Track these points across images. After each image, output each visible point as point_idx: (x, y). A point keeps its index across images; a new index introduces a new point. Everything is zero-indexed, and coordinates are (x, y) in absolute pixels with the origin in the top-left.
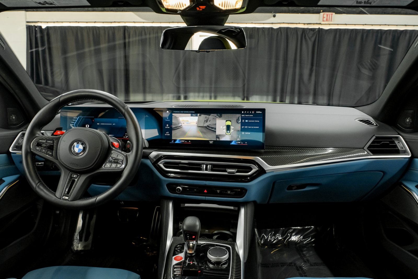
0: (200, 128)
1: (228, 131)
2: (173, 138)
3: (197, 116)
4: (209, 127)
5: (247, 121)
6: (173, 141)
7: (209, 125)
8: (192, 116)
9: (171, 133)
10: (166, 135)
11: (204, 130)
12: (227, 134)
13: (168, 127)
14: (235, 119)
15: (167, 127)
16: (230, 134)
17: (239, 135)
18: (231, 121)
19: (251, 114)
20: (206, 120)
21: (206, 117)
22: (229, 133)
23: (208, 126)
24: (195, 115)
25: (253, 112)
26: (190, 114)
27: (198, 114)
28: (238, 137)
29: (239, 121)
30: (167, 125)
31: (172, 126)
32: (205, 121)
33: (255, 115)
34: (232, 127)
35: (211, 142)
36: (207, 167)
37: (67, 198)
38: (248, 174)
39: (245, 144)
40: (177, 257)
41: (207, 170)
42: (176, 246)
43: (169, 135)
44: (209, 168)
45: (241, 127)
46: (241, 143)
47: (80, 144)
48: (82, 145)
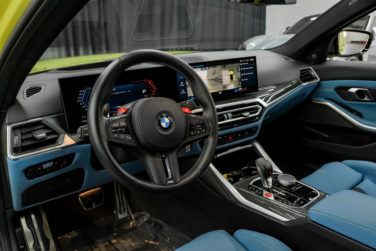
0: (210, 81)
1: (232, 80)
2: (188, 96)
3: (206, 69)
4: (217, 79)
5: (244, 69)
6: (189, 99)
7: (217, 76)
8: (202, 70)
9: (186, 91)
10: (182, 93)
11: (213, 82)
12: (231, 82)
13: (183, 84)
14: (236, 68)
15: (182, 85)
16: (233, 82)
17: (240, 82)
18: (232, 70)
19: (247, 62)
20: (214, 72)
21: (213, 70)
22: (233, 81)
23: (216, 78)
24: (204, 69)
25: (248, 60)
26: (200, 69)
27: (207, 68)
28: (240, 84)
29: (239, 70)
30: (182, 83)
31: (186, 83)
32: (213, 73)
33: (250, 62)
34: (234, 76)
35: (220, 93)
36: (228, 116)
37: (172, 182)
38: (257, 114)
39: (245, 89)
40: (266, 195)
41: (228, 118)
42: (249, 189)
43: (185, 93)
44: (230, 116)
45: (241, 75)
46: (242, 90)
47: (165, 117)
48: (167, 118)
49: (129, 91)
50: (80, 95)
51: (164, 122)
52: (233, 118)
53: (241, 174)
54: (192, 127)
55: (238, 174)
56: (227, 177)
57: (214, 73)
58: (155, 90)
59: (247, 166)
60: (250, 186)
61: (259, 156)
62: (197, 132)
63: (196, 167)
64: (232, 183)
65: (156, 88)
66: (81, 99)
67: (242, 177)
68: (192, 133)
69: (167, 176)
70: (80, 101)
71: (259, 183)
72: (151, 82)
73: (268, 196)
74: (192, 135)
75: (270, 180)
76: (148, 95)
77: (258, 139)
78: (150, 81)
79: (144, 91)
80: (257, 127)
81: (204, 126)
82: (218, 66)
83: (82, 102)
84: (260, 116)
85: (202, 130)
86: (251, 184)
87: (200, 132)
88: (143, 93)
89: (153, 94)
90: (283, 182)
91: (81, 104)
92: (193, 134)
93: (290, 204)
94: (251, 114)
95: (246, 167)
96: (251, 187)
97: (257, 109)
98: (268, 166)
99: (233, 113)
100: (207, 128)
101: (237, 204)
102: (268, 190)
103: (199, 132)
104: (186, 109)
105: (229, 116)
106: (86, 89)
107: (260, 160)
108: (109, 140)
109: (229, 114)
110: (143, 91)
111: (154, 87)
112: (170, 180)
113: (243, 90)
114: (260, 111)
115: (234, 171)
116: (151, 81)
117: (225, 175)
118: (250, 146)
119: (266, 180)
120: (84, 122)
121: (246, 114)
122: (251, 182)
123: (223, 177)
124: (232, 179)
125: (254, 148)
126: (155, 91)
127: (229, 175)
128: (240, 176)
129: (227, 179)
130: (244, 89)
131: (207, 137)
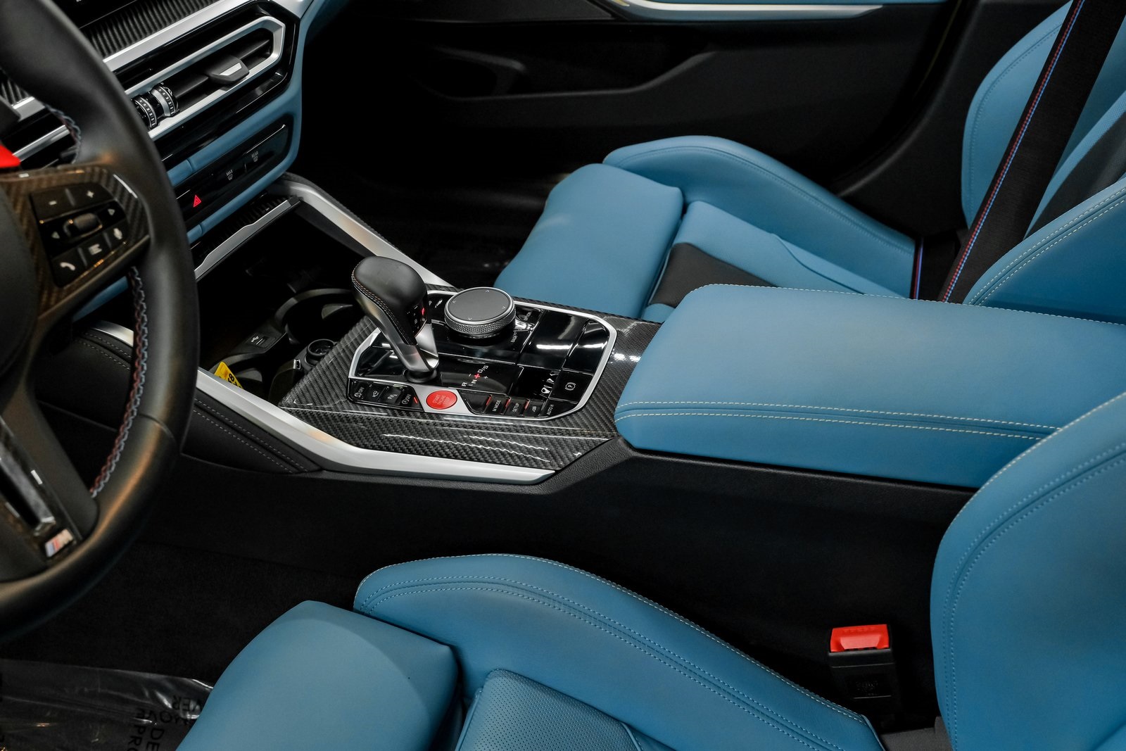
36: (154, 101)
37: (64, 537)
38: (275, 56)
40: (430, 401)
41: (160, 113)
42: (354, 401)
44: (168, 102)
52: (182, 103)
53: (286, 338)
54: (56, 235)
55: (272, 342)
56: (230, 372)
59: (292, 295)
60: (353, 386)
62: (87, 253)
63: (142, 416)
67: (294, 352)
68: (64, 265)
71: (374, 360)
73: (441, 406)
74: (69, 276)
75: (425, 336)
77: (304, 169)
80: (287, 119)
81: (111, 212)
84: (285, 64)
85: (106, 235)
86: (351, 375)
87: (103, 245)
92: (72, 267)
93: (534, 408)
94: (249, 62)
95: (292, 301)
96: (361, 389)
97: (264, 34)
99: (172, 83)
100: (129, 218)
101: (326, 475)
102: (428, 378)
103: (95, 249)
105: (162, 101)
109: (156, 93)
112: (54, 532)
114: (279, 36)
115: (251, 334)
117: (223, 367)
118: (284, 206)
119: (414, 342)
121: (231, 70)
122: (349, 369)
123: (219, 378)
124: (254, 375)
125: (302, 207)
127: (237, 358)
128: (284, 352)
129: (231, 380)
131: (140, 259)
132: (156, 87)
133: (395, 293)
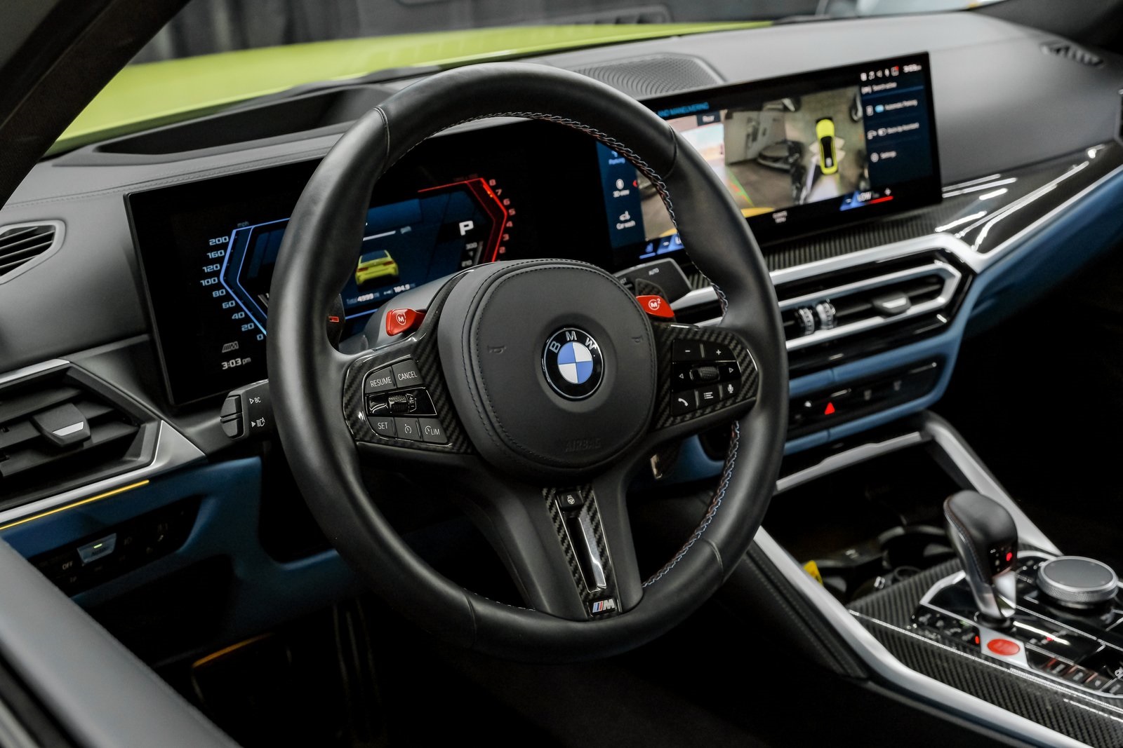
0: (735, 169)
1: (829, 161)
2: (648, 237)
3: (717, 120)
4: (765, 158)
5: (880, 108)
6: (650, 248)
7: (766, 148)
8: (701, 123)
9: (637, 216)
10: (622, 226)
11: (751, 174)
12: (825, 171)
13: (624, 189)
14: (845, 107)
15: (620, 190)
16: (833, 169)
17: (862, 167)
18: (830, 119)
19: (890, 79)
20: (750, 130)
21: (749, 120)
22: (833, 165)
23: (761, 156)
24: (712, 118)
25: (895, 72)
26: (694, 119)
27: (723, 113)
28: (861, 176)
29: (856, 114)
30: (620, 184)
31: (637, 183)
32: (748, 136)
33: (903, 79)
34: (838, 144)
35: (780, 218)
36: (816, 314)
37: (609, 604)
38: (941, 300)
39: (886, 196)
40: (992, 645)
41: (818, 325)
42: (921, 625)
43: (632, 224)
44: (828, 316)
45: (866, 136)
46: (872, 199)
47: (574, 340)
48: (583, 343)
49: (403, 231)
50: (212, 255)
51: (572, 360)
52: (839, 321)
53: (880, 560)
54: (682, 376)
55: (867, 559)
56: (817, 572)
57: (753, 136)
58: (510, 218)
59: (900, 524)
60: (922, 610)
61: (958, 483)
62: (701, 396)
63: (704, 540)
64: (845, 599)
65: (512, 212)
66: (217, 274)
67: (883, 573)
68: (680, 400)
69: (592, 582)
70: (211, 281)
71: (959, 598)
72: (494, 189)
73: (1002, 652)
74: (682, 411)
75: (1007, 583)
76: (481, 243)
77: (947, 410)
78: (488, 183)
79: (465, 227)
80: (941, 359)
81: (731, 370)
82: (769, 106)
83: (218, 286)
84: (951, 310)
85: (720, 388)
86: (925, 601)
87: (716, 394)
88: (463, 233)
89: (503, 238)
90: (1063, 592)
91: (216, 294)
92: (686, 404)
93: (1098, 683)
94: (914, 300)
95: (899, 531)
96: (928, 616)
97: (938, 280)
98: (997, 524)
99: (837, 302)
100: (743, 378)
101: (871, 685)
102: (1000, 625)
103: (708, 395)
104: (653, 302)
105: (823, 316)
106: (234, 232)
107: (960, 500)
108: (358, 443)
109: (820, 308)
110: (462, 225)
111: (508, 208)
112: (603, 596)
113: (876, 199)
114: (951, 286)
115: (849, 547)
116: (493, 182)
117: (812, 566)
118: (914, 437)
119: (991, 582)
120: (229, 368)
121: (890, 304)
122: (924, 594)
123: (805, 572)
124: (840, 584)
125: (932, 446)
126: (510, 224)
127: (829, 563)
128: (875, 569)
129: (817, 579)
130: (883, 195)
131: (743, 413)
132: (822, 302)
133: (982, 528)
